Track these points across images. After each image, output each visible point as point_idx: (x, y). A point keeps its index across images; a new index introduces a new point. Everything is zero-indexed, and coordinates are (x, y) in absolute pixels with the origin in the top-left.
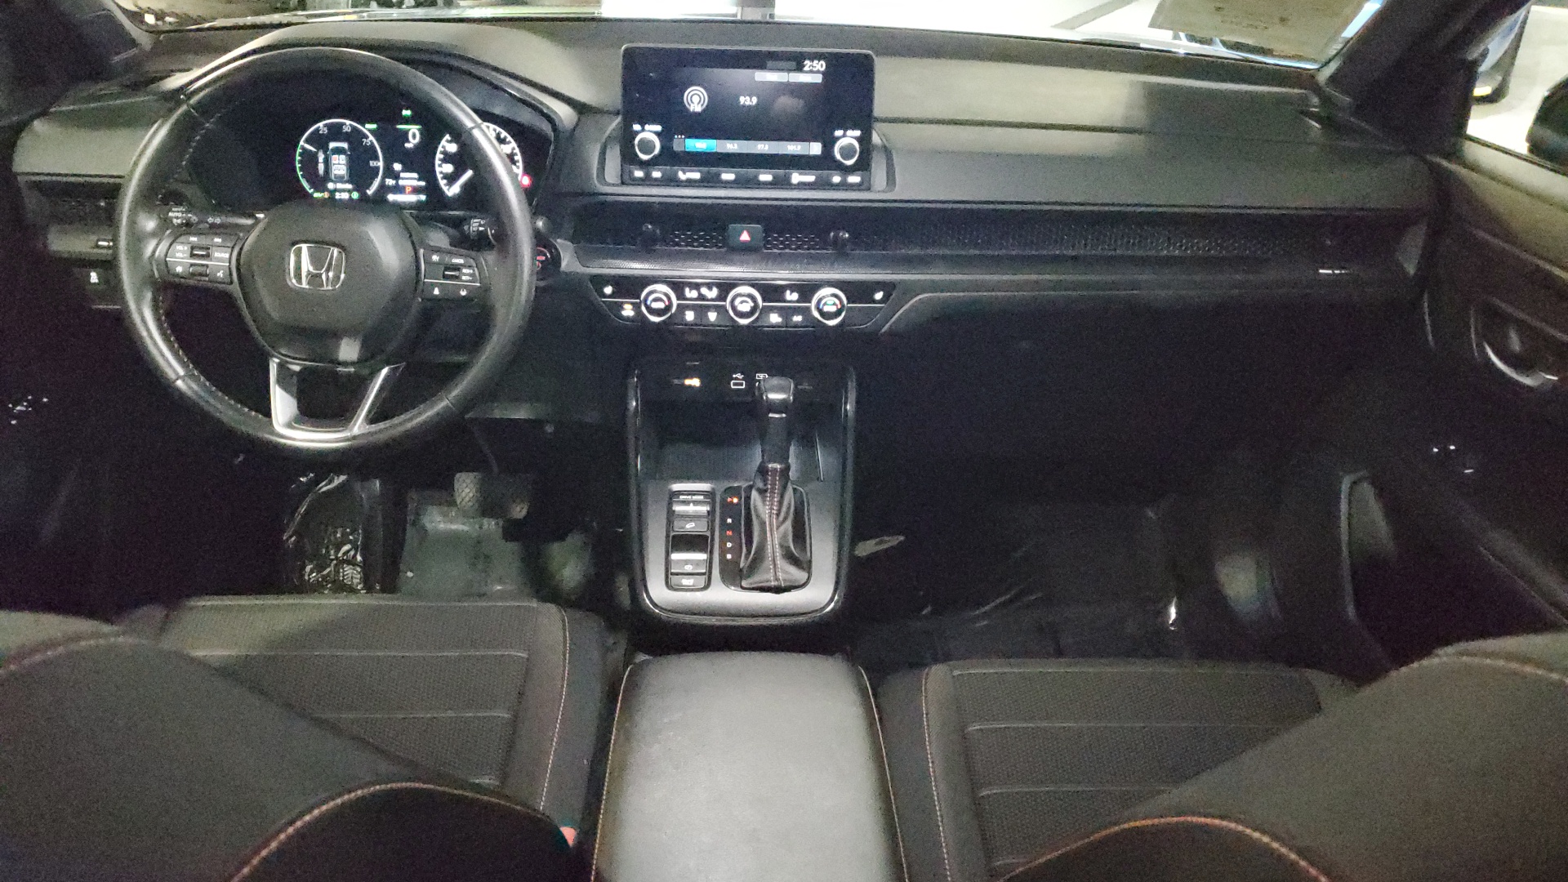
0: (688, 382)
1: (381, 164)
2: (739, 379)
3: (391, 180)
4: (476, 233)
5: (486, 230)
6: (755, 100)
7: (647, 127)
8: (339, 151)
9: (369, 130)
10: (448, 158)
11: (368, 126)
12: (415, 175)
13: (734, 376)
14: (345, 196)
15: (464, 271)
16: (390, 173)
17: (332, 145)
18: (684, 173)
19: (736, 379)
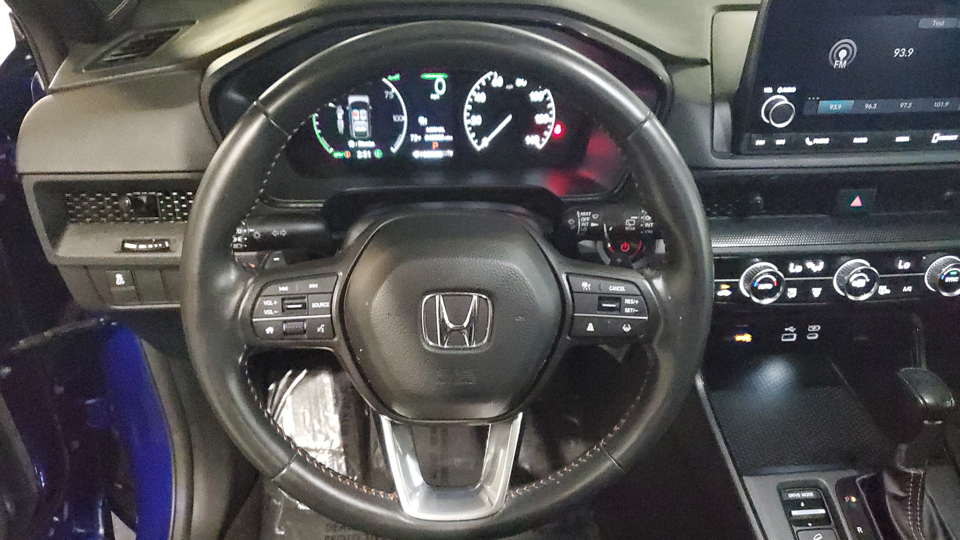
0: (739, 338)
1: (405, 118)
2: (792, 333)
3: (416, 135)
4: (585, 229)
5: (601, 227)
6: (911, 51)
7: (780, 90)
8: (358, 106)
9: (393, 82)
10: (477, 108)
11: (390, 77)
12: (442, 129)
13: (786, 329)
14: (366, 155)
15: (627, 301)
16: (415, 128)
17: (352, 99)
18: (811, 140)
19: (789, 332)
